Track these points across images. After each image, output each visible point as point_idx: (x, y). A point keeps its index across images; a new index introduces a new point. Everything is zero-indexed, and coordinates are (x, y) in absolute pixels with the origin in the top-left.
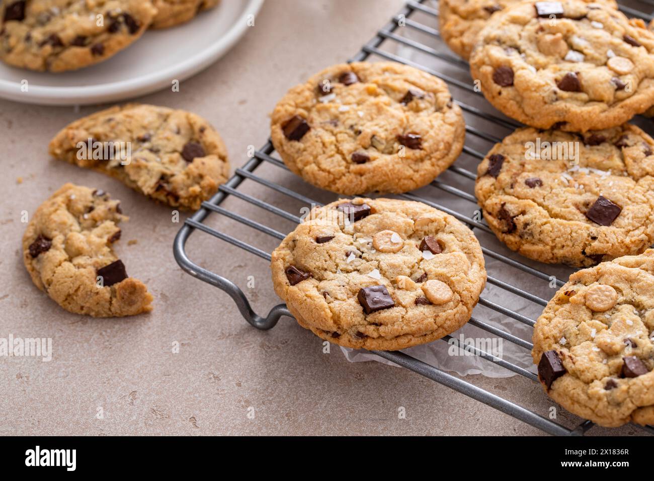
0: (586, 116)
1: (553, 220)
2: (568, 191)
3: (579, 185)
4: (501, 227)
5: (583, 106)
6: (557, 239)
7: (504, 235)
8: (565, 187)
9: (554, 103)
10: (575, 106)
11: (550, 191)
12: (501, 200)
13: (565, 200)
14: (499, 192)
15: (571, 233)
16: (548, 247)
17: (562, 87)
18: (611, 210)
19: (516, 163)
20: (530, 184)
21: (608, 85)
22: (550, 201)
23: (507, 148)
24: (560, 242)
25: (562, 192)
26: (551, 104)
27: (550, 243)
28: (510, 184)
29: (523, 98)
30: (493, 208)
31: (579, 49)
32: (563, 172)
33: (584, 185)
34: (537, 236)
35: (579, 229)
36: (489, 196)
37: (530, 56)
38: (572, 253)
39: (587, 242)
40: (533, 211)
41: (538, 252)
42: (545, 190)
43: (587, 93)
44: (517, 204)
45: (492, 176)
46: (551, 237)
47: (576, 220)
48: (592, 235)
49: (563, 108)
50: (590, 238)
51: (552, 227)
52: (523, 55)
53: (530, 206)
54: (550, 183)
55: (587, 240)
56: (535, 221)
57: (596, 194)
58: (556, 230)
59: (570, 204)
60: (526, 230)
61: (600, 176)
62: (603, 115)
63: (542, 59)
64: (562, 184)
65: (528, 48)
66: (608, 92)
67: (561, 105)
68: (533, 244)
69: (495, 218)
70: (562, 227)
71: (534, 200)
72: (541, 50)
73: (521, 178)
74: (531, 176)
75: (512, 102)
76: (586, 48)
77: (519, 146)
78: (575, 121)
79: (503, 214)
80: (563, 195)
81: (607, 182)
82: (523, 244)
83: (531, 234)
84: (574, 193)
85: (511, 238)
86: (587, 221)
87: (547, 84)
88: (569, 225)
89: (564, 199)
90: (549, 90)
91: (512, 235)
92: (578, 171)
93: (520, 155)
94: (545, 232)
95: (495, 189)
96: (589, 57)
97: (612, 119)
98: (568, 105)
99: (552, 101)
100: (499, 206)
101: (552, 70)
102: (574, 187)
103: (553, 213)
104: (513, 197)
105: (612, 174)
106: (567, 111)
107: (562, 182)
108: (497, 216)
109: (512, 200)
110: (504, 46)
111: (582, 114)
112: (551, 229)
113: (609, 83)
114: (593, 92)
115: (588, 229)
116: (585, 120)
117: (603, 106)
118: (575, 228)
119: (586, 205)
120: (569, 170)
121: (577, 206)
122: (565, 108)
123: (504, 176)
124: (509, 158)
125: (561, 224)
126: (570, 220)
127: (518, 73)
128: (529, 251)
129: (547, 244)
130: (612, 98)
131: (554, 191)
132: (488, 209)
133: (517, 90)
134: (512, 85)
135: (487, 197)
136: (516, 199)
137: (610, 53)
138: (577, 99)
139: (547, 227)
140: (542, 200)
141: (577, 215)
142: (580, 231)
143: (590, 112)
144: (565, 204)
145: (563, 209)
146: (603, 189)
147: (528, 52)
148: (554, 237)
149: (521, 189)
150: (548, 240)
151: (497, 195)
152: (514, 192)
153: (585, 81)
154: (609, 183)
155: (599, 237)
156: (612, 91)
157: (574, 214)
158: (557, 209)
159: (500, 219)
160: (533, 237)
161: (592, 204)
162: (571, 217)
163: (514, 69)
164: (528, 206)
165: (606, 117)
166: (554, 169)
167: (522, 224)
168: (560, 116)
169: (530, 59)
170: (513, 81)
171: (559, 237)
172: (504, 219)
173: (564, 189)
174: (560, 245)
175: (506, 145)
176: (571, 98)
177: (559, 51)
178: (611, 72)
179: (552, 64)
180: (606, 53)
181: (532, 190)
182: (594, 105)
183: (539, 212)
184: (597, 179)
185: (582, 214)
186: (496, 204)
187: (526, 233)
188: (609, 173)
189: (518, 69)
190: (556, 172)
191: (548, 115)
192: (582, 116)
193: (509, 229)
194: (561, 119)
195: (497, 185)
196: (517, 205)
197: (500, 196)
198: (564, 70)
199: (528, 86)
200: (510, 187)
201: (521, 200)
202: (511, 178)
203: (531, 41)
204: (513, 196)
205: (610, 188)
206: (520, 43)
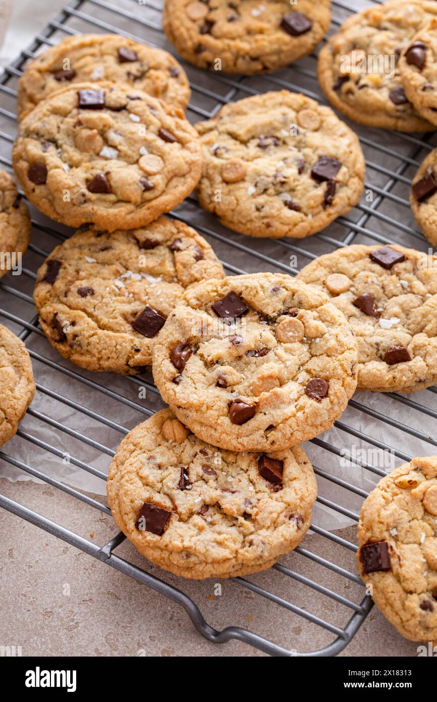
0: (112, 219)
1: (100, 331)
2: (118, 301)
3: (129, 294)
4: (53, 336)
5: (111, 207)
6: (103, 351)
7: (56, 343)
8: (116, 295)
9: (82, 206)
10: (102, 208)
11: (101, 300)
12: (54, 309)
13: (114, 310)
14: (53, 299)
15: (116, 345)
16: (95, 359)
17: (91, 188)
18: (155, 321)
19: (71, 270)
20: (83, 293)
21: (136, 187)
22: (99, 311)
23: (65, 252)
24: (106, 354)
25: (112, 302)
26: (79, 206)
27: (97, 355)
28: (64, 292)
29: (54, 198)
30: (47, 316)
31: (113, 144)
32: (116, 278)
33: (134, 293)
34: (85, 348)
35: (123, 342)
36: (45, 303)
37: (66, 151)
38: (116, 364)
39: (130, 355)
40: (81, 322)
41: (86, 362)
42: (97, 300)
43: (115, 194)
44: (69, 314)
45: (48, 282)
46: (97, 349)
47: (123, 332)
48: (135, 347)
49: (90, 211)
50: (133, 351)
51: (99, 338)
52: (60, 150)
53: (81, 317)
54: (101, 292)
55: (131, 353)
56: (83, 333)
57: (145, 303)
58: (102, 342)
59: (117, 315)
60: (75, 342)
61: (150, 284)
62: (129, 217)
63: (76, 155)
64: (113, 293)
65: (65, 143)
66: (136, 194)
67: (88, 207)
68: (82, 354)
69: (48, 326)
70: (108, 339)
71: (84, 311)
72: (77, 146)
73: (74, 287)
74: (84, 284)
75: (44, 200)
76: (120, 144)
77: (76, 251)
78: (102, 224)
79: (55, 324)
80: (112, 305)
81: (156, 289)
82: (73, 354)
83: (80, 345)
84: (124, 302)
85: (62, 348)
86: (133, 331)
87: (77, 186)
88: (115, 337)
89: (112, 309)
90: (78, 192)
91: (63, 344)
92: (130, 276)
93: (77, 260)
94: (93, 343)
95: (51, 296)
96: (122, 154)
97: (138, 220)
98: (95, 208)
99: (81, 203)
100: (52, 315)
101: (84, 169)
102: (124, 296)
103: (101, 323)
104: (66, 307)
105: (162, 280)
106: (94, 214)
107: (113, 290)
108: (51, 324)
109: (64, 310)
110: (42, 140)
111: (109, 216)
112: (98, 341)
113: (137, 184)
114: (121, 194)
115: (132, 341)
116: (111, 222)
117: (130, 207)
118: (120, 340)
119: (134, 314)
120: (122, 276)
121: (125, 317)
122: (92, 211)
123: (60, 284)
124: (66, 265)
125: (107, 336)
126: (118, 331)
127: (51, 172)
128: (78, 361)
129: (94, 356)
130: (139, 200)
131: (104, 300)
132: (43, 316)
133: (48, 189)
134: (44, 183)
135: (43, 304)
136: (67, 309)
137: (143, 150)
138: (105, 201)
139: (94, 339)
140: (93, 310)
141: (123, 326)
142: (124, 344)
143: (116, 215)
144: (114, 314)
145: (111, 320)
146: (151, 297)
147: (65, 147)
148: (100, 349)
149: (74, 299)
150: (95, 351)
151: (52, 303)
152: (67, 301)
153: (115, 182)
154: (157, 292)
155: (142, 350)
156: (139, 192)
157: (121, 325)
158: (105, 320)
159: (53, 328)
160: (82, 348)
161: (139, 313)
162: (118, 328)
163: (48, 168)
164: (78, 318)
165: (132, 218)
166: (108, 277)
167: (71, 335)
168: (87, 218)
169: (65, 155)
170: (46, 180)
171: (105, 349)
172: (56, 328)
173: (114, 298)
174: (105, 357)
175: (65, 249)
176: (99, 200)
177: (93, 147)
178: (141, 172)
179: (86, 162)
180: (138, 150)
181: (84, 299)
182: (121, 207)
183: (88, 324)
184: (147, 286)
185: (128, 325)
186: (50, 312)
187: (75, 344)
188: (159, 279)
189: (52, 168)
190: (109, 279)
191: (76, 216)
192: (109, 219)
193: (60, 338)
194: (89, 220)
195: (53, 292)
196: (68, 316)
197: (54, 305)
198: (96, 169)
199: (58, 187)
200: (64, 295)
201: (72, 311)
202: (66, 285)
203: (68, 135)
204: (66, 305)
205: (158, 296)
206: (58, 136)
